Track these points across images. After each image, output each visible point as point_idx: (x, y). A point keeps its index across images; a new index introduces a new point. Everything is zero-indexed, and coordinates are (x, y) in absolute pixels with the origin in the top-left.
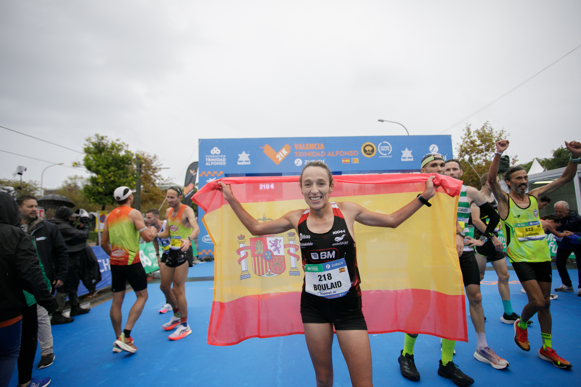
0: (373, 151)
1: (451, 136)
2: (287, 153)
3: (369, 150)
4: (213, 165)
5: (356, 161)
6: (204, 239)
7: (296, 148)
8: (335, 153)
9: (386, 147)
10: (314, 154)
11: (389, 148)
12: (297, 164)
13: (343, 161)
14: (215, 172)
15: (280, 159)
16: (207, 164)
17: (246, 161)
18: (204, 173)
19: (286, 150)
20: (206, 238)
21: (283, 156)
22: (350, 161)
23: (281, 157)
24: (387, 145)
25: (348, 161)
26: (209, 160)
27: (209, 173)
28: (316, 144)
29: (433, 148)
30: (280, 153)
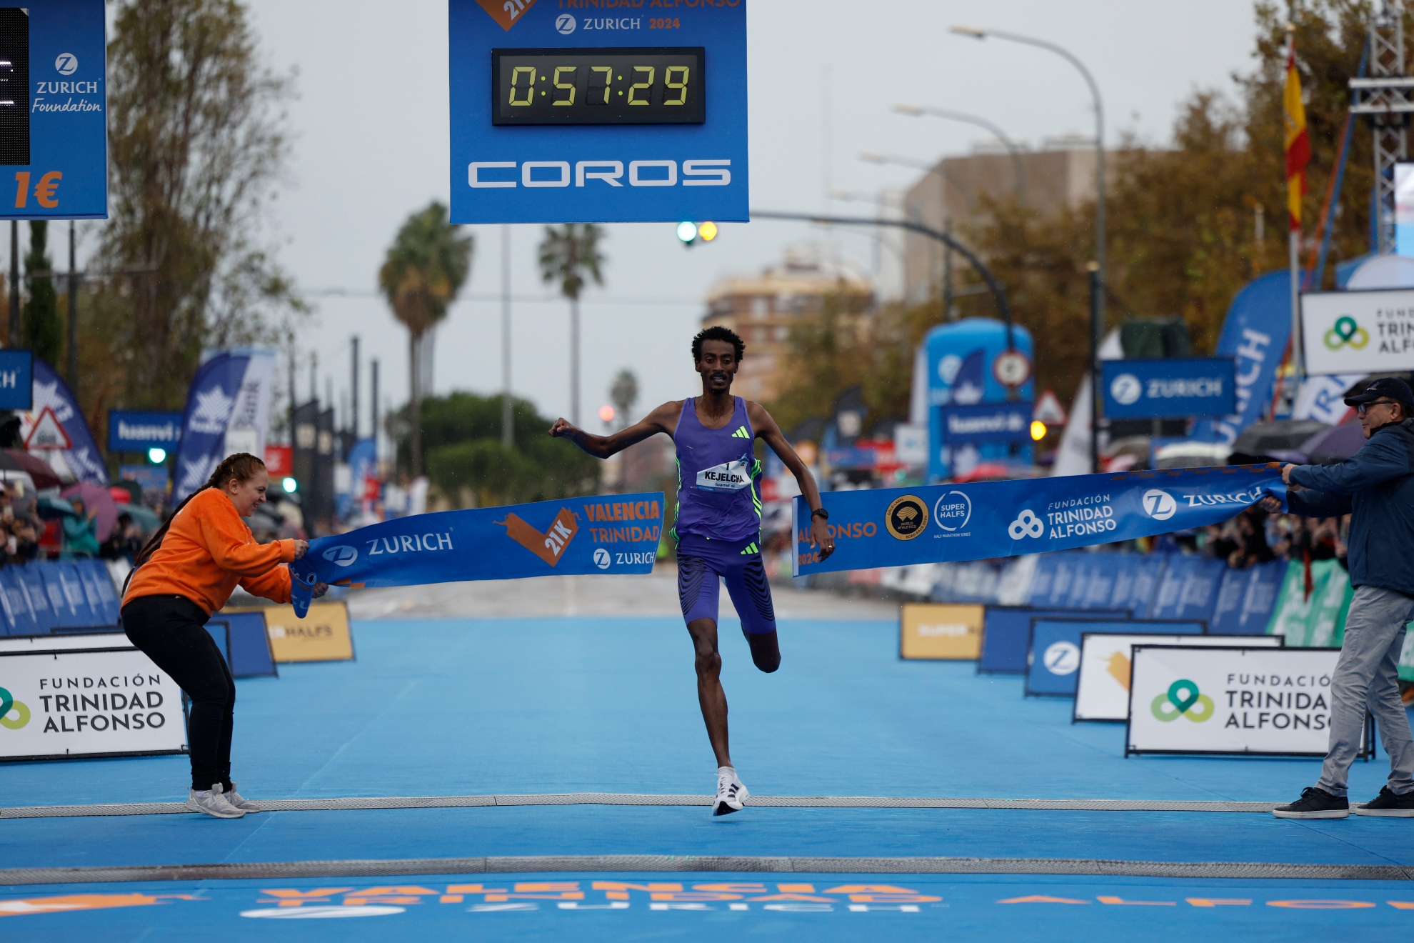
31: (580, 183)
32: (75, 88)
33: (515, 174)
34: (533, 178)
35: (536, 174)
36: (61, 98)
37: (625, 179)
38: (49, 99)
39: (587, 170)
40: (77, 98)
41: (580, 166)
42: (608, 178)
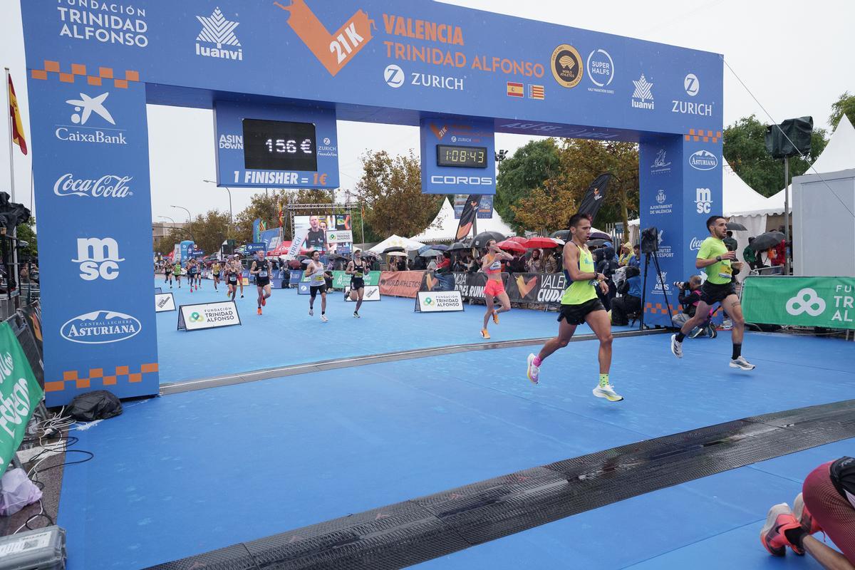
0: (575, 70)
1: (723, 56)
2: (361, 39)
3: (567, 68)
4: (93, 38)
5: (538, 93)
6: (67, 331)
7: (389, 30)
8: (489, 64)
9: (603, 64)
10: (438, 56)
11: (608, 68)
12: (390, 80)
13: (509, 89)
14: (107, 72)
15: (341, 57)
16: (65, 30)
17: (225, 47)
18: (52, 66)
19: (358, 32)
20: (79, 324)
21: (349, 50)
22: (526, 90)
23: (344, 50)
24: (605, 60)
25: (520, 90)
26: (75, 16)
27: (79, 69)
28: (443, 27)
29: (690, 81)
30: (341, 38)
31: (458, 183)
32: (330, 149)
33: (443, 180)
34: (447, 181)
35: (448, 180)
36: (326, 152)
37: (468, 182)
38: (323, 152)
39: (460, 179)
40: (330, 152)
41: (458, 178)
42: (464, 181)
